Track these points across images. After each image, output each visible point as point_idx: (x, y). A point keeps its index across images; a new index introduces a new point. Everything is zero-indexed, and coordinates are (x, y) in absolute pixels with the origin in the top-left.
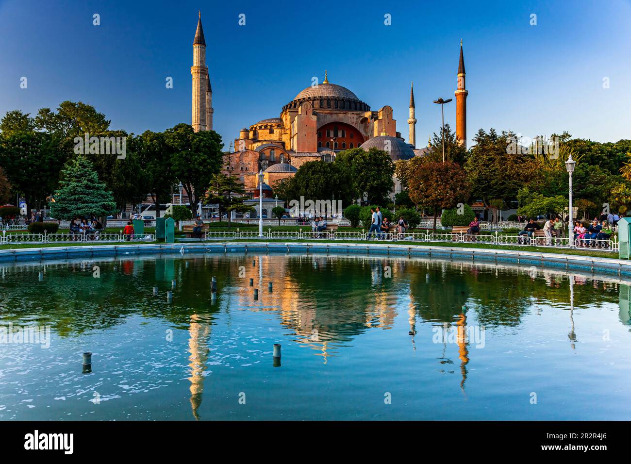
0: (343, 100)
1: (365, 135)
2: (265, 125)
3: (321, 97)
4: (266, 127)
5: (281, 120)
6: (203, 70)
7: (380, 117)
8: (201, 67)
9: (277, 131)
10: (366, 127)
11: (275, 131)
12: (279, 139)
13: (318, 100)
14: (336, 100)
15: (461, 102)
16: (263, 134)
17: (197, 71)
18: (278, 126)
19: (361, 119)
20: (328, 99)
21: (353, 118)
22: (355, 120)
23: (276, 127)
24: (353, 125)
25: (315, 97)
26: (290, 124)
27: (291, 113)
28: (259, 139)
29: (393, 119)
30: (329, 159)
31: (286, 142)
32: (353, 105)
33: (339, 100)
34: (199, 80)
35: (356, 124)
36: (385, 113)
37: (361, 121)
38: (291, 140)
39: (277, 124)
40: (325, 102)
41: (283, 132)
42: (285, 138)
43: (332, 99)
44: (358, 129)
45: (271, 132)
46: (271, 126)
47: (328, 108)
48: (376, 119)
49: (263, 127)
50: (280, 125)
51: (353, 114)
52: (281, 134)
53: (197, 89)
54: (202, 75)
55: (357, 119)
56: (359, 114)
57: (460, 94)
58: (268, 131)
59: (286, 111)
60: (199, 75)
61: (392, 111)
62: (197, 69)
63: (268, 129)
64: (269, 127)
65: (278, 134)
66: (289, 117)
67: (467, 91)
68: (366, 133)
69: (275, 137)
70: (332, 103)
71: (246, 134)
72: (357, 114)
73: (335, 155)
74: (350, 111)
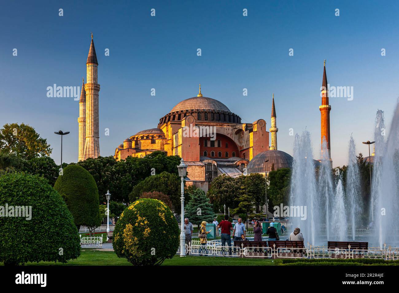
0: (218, 113)
1: (239, 145)
2: (147, 135)
3: (198, 110)
4: (148, 138)
5: (161, 131)
6: (97, 87)
7: (255, 130)
8: (94, 84)
9: (158, 141)
10: (240, 138)
11: (157, 141)
12: (161, 148)
13: (196, 112)
14: (212, 112)
15: (325, 116)
16: (145, 144)
17: (90, 88)
18: (159, 137)
19: (236, 130)
20: (205, 112)
21: (229, 129)
22: (230, 132)
23: (157, 138)
24: (229, 136)
25: (192, 110)
26: (172, 135)
27: (173, 125)
28: (142, 148)
29: (266, 131)
30: (210, 167)
31: (168, 152)
32: (227, 117)
33: (215, 113)
34: (93, 96)
35: (231, 135)
36: (259, 126)
37: (236, 132)
38: (172, 150)
39: (158, 135)
40: (203, 115)
41: (164, 142)
42: (167, 148)
43: (209, 112)
44: (233, 139)
45: (153, 142)
46: (153, 137)
47: (205, 120)
48: (251, 131)
49: (145, 138)
50: (162, 136)
51: (228, 125)
52: (163, 145)
53: (91, 104)
54: (95, 91)
55: (232, 130)
56: (234, 126)
57: (324, 108)
58: (150, 141)
59: (167, 123)
60: (93, 91)
61: (265, 124)
62: (91, 85)
63: (150, 139)
64: (150, 138)
65: (160, 144)
66: (171, 129)
67: (330, 106)
68: (240, 143)
69: (157, 147)
70: (209, 116)
71: (130, 144)
72: (232, 126)
73: (216, 164)
74: (226, 123)
